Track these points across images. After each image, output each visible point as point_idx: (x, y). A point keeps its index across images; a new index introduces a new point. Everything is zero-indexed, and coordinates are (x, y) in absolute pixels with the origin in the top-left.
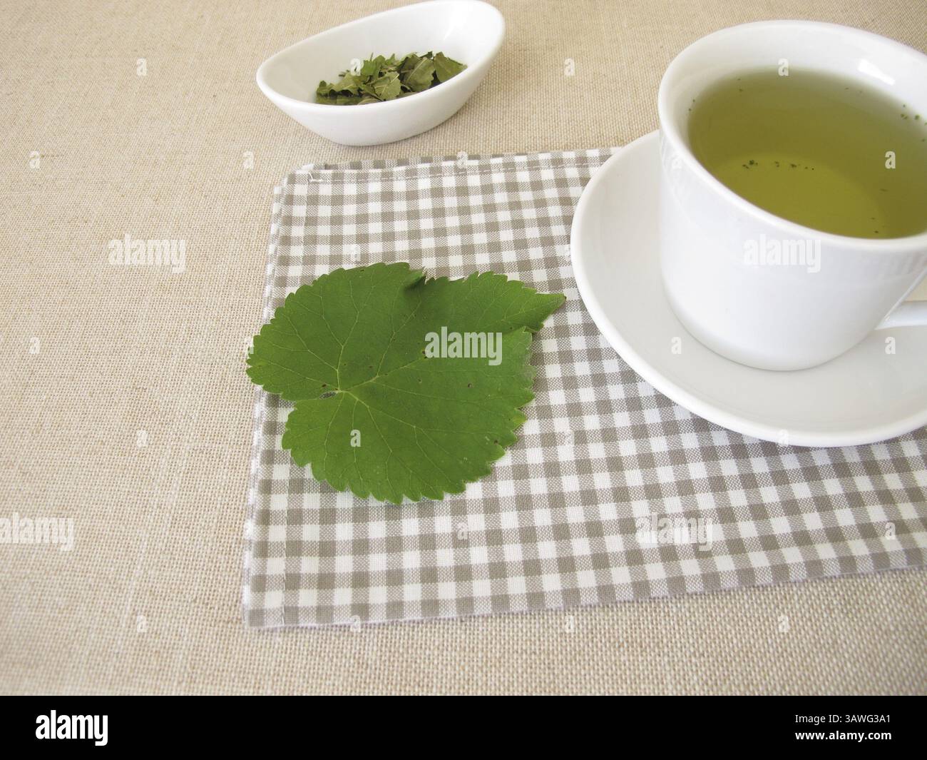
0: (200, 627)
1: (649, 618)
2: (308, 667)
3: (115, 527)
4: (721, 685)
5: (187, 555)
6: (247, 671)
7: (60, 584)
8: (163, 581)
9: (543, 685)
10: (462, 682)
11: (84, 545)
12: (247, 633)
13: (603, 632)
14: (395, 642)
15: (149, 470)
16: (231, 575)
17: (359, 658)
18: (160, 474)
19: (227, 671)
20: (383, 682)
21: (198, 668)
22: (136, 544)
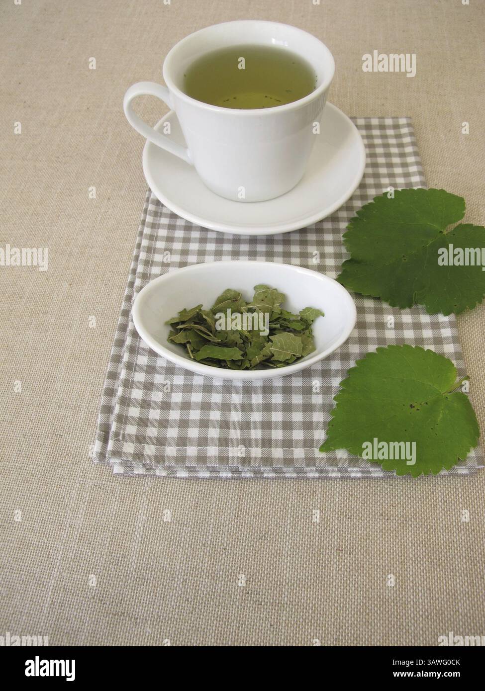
0: (97, 617)
3: (40, 539)
5: (89, 564)
8: (72, 581)
11: (19, 550)
12: (128, 623)
15: (64, 498)
16: (118, 581)
22: (54, 553)
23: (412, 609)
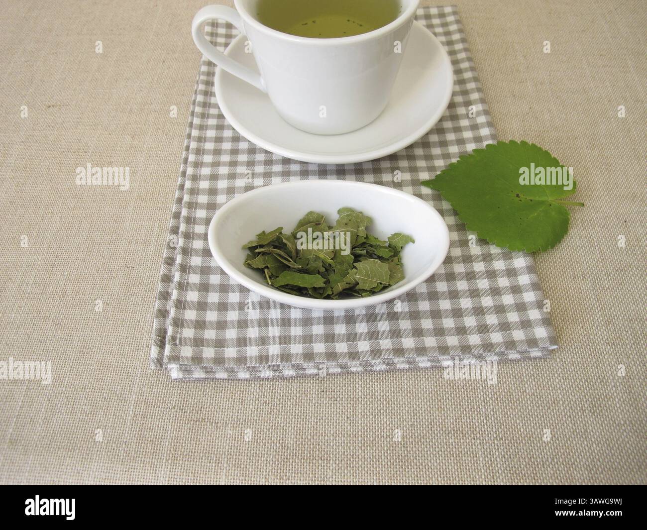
0: (179, 425)
1: (468, 415)
2: (249, 449)
3: (119, 360)
4: (514, 458)
6: (210, 452)
7: (85, 397)
8: (152, 395)
9: (400, 458)
10: (349, 456)
11: (99, 372)
12: (209, 428)
13: (438, 424)
14: (305, 432)
15: (139, 322)
16: (197, 391)
17: (282, 443)
18: (147, 325)
19: (198, 452)
20: (298, 458)
21: (178, 451)
22: (133, 371)
23: (482, 394)
